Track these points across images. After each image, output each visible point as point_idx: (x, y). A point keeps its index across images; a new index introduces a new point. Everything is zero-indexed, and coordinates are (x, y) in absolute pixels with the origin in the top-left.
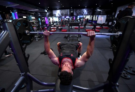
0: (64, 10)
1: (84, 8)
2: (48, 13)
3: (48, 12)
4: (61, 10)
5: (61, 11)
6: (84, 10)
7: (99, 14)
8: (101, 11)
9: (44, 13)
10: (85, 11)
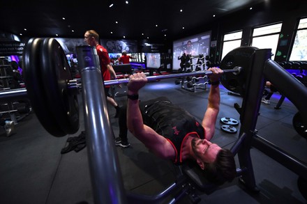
0: (75, 40)
1: (121, 39)
2: (22, 45)
3: (21, 42)
4: (68, 39)
5: (66, 41)
6: (122, 42)
7: (148, 50)
8: (150, 47)
9: (7, 45)
10: (124, 45)
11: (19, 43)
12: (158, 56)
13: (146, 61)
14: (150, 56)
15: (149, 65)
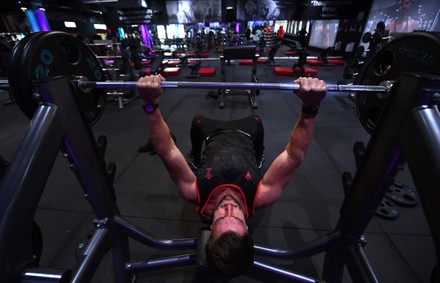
2: (150, 11)
3: (149, 8)
5: (194, 4)
7: (317, 15)
8: (321, 7)
10: (273, 6)
11: (146, 9)
12: (334, 27)
13: (309, 34)
14: (319, 26)
15: (314, 41)
